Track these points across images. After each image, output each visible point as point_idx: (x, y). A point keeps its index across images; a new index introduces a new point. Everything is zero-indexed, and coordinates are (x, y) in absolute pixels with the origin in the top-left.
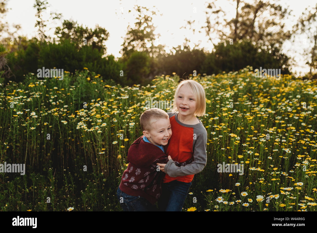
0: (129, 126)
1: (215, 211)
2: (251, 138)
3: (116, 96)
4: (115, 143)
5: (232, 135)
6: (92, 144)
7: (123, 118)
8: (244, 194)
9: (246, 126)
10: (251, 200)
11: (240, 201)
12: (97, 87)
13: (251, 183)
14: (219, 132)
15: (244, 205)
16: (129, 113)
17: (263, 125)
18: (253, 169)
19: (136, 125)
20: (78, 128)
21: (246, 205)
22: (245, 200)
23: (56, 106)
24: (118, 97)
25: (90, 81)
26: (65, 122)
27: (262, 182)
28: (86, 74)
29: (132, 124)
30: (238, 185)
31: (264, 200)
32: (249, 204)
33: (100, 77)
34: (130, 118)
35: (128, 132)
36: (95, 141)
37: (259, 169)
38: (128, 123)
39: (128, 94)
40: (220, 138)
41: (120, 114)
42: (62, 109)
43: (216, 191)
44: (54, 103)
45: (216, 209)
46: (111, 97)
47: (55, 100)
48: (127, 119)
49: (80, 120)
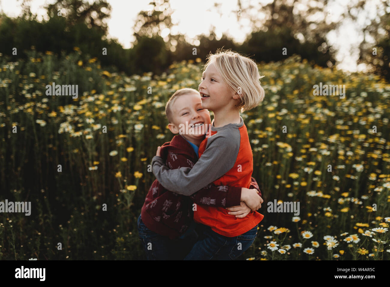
0: (134, 129)
1: (262, 259)
2: (307, 149)
3: (118, 88)
4: (113, 153)
5: (281, 144)
6: (82, 154)
7: (127, 118)
8: (307, 235)
9: (299, 132)
10: (316, 244)
11: (300, 245)
12: (92, 75)
13: (310, 215)
14: (263, 141)
15: (306, 251)
16: (135, 111)
17: (321, 132)
18: (312, 194)
19: (144, 128)
20: (61, 131)
21: (309, 251)
22: (307, 243)
23: (32, 100)
24: (121, 90)
25: (81, 67)
26: (42, 123)
27: (328, 214)
28: (77, 58)
29: (139, 127)
30: (297, 221)
31: (337, 244)
32: (313, 250)
33: (96, 62)
34: (137, 118)
35: (133, 139)
36: (85, 150)
37: (320, 194)
38: (133, 125)
39: (135, 85)
40: (264, 149)
41: (123, 112)
42: (39, 105)
43: (264, 228)
44: (28, 96)
45: (263, 257)
46: (110, 89)
47: (30, 91)
48: (132, 119)
49: (64, 120)
